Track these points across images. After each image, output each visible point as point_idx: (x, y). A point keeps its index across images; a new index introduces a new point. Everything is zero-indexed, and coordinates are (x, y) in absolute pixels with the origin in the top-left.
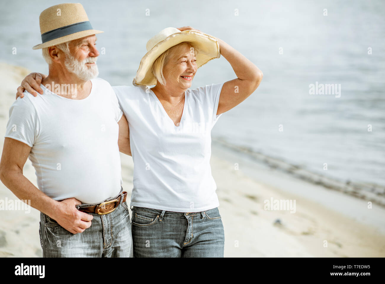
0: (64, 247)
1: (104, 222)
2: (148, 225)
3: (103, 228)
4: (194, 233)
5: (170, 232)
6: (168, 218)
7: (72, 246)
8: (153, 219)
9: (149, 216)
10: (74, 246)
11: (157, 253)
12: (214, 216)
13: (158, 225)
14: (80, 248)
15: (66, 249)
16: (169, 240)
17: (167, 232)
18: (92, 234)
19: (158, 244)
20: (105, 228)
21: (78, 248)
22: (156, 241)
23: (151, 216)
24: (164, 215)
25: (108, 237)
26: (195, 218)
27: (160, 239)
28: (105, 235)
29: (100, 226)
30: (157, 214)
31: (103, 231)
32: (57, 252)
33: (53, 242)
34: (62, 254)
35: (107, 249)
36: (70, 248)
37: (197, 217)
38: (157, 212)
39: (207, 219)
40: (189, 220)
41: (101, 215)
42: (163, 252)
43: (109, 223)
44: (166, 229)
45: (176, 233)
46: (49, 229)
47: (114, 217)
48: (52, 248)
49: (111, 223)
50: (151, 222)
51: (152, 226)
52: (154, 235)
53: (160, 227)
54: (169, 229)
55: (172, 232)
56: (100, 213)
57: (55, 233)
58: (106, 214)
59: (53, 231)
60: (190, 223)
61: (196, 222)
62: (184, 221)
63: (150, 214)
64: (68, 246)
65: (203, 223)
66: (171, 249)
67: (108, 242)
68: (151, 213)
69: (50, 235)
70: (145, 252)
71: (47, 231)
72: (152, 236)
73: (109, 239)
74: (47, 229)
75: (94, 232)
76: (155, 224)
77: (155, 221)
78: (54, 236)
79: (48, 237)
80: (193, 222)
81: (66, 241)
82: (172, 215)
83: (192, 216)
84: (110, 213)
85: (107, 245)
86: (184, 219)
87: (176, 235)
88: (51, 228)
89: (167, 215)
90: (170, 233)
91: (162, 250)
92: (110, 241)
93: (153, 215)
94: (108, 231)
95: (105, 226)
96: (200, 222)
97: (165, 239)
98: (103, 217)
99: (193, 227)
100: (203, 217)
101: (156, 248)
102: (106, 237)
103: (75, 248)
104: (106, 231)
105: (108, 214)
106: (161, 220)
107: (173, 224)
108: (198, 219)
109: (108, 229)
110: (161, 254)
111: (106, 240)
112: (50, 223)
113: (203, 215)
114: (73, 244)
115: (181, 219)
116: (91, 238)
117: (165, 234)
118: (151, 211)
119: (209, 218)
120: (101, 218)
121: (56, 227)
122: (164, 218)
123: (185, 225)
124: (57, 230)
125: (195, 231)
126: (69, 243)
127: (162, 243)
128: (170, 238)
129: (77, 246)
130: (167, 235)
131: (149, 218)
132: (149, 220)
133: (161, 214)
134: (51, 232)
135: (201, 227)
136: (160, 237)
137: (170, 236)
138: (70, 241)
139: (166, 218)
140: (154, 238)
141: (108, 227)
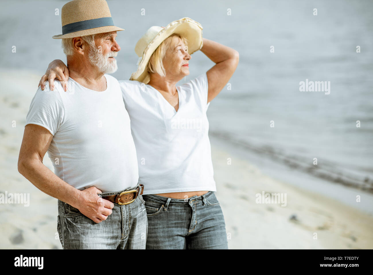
0: (86, 236)
1: (123, 213)
2: (153, 215)
3: (122, 219)
4: (198, 220)
5: (175, 220)
6: (173, 207)
7: (93, 236)
8: (158, 209)
9: (154, 206)
10: (95, 236)
11: (162, 242)
12: (214, 202)
13: (163, 214)
14: (101, 237)
15: (87, 238)
16: (174, 229)
17: (172, 220)
18: (111, 224)
19: (163, 233)
20: (124, 219)
21: (99, 237)
22: (161, 230)
23: (156, 206)
24: (169, 204)
25: (126, 228)
26: (198, 205)
27: (166, 228)
28: (124, 226)
29: (119, 216)
30: (162, 203)
31: (122, 222)
32: (78, 242)
33: (74, 232)
34: (83, 243)
35: (124, 240)
36: (91, 237)
37: (200, 204)
38: (162, 202)
39: (208, 205)
40: (193, 208)
41: (121, 205)
42: (169, 241)
43: (128, 214)
44: (171, 218)
45: (181, 221)
46: (69, 219)
47: (133, 209)
48: (73, 238)
49: (130, 214)
50: (156, 211)
51: (157, 215)
52: (160, 224)
53: (165, 216)
54: (174, 217)
55: (177, 220)
56: (120, 203)
57: (76, 223)
58: (125, 205)
59: (74, 221)
60: (194, 210)
61: (199, 209)
62: (188, 209)
63: (155, 204)
64: (89, 235)
65: (205, 210)
66: (176, 237)
67: (125, 233)
68: (156, 202)
69: (71, 226)
70: (151, 241)
71: (67, 222)
72: (157, 226)
73: (127, 230)
74: (67, 220)
75: (113, 223)
76: (160, 214)
77: (160, 210)
78: (75, 226)
79: (69, 227)
80: (197, 210)
81: (87, 230)
82: (177, 204)
83: (195, 204)
84: (129, 204)
85: (125, 236)
86: (188, 207)
87: (181, 223)
88: (71, 219)
89: (172, 205)
90: (175, 222)
91: (167, 239)
92: (127, 232)
93: (157, 205)
94: (127, 222)
95: (124, 217)
96: (202, 209)
97: (170, 227)
98: (123, 207)
99: (196, 214)
100: (205, 203)
101: (161, 237)
102: (124, 228)
103: (97, 237)
104: (125, 222)
105: (128, 204)
106: (166, 209)
107: (177, 212)
108: (201, 206)
109: (127, 220)
110: (166, 243)
111: (124, 231)
112: (70, 214)
113: (204, 202)
114: (94, 233)
115: (185, 208)
116: (111, 228)
117: (170, 223)
118: (156, 201)
119: (210, 204)
120: (121, 209)
121: (76, 217)
122: (169, 207)
123: (189, 213)
124: (79, 220)
125: (198, 218)
126: (91, 232)
127: (167, 232)
128: (175, 227)
129: (98, 235)
130: (172, 224)
131: (154, 208)
132: (153, 210)
133: (166, 204)
134: (72, 222)
135: (204, 214)
136: (165, 226)
137: (175, 224)
138: (91, 231)
139: (171, 207)
140: (160, 228)
141: (127, 218)
